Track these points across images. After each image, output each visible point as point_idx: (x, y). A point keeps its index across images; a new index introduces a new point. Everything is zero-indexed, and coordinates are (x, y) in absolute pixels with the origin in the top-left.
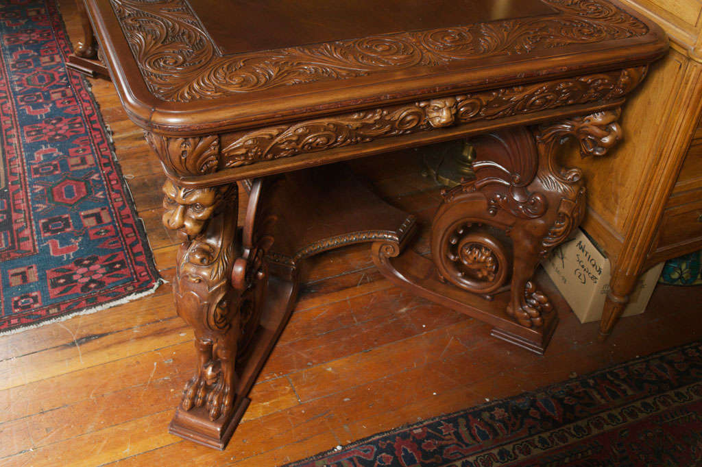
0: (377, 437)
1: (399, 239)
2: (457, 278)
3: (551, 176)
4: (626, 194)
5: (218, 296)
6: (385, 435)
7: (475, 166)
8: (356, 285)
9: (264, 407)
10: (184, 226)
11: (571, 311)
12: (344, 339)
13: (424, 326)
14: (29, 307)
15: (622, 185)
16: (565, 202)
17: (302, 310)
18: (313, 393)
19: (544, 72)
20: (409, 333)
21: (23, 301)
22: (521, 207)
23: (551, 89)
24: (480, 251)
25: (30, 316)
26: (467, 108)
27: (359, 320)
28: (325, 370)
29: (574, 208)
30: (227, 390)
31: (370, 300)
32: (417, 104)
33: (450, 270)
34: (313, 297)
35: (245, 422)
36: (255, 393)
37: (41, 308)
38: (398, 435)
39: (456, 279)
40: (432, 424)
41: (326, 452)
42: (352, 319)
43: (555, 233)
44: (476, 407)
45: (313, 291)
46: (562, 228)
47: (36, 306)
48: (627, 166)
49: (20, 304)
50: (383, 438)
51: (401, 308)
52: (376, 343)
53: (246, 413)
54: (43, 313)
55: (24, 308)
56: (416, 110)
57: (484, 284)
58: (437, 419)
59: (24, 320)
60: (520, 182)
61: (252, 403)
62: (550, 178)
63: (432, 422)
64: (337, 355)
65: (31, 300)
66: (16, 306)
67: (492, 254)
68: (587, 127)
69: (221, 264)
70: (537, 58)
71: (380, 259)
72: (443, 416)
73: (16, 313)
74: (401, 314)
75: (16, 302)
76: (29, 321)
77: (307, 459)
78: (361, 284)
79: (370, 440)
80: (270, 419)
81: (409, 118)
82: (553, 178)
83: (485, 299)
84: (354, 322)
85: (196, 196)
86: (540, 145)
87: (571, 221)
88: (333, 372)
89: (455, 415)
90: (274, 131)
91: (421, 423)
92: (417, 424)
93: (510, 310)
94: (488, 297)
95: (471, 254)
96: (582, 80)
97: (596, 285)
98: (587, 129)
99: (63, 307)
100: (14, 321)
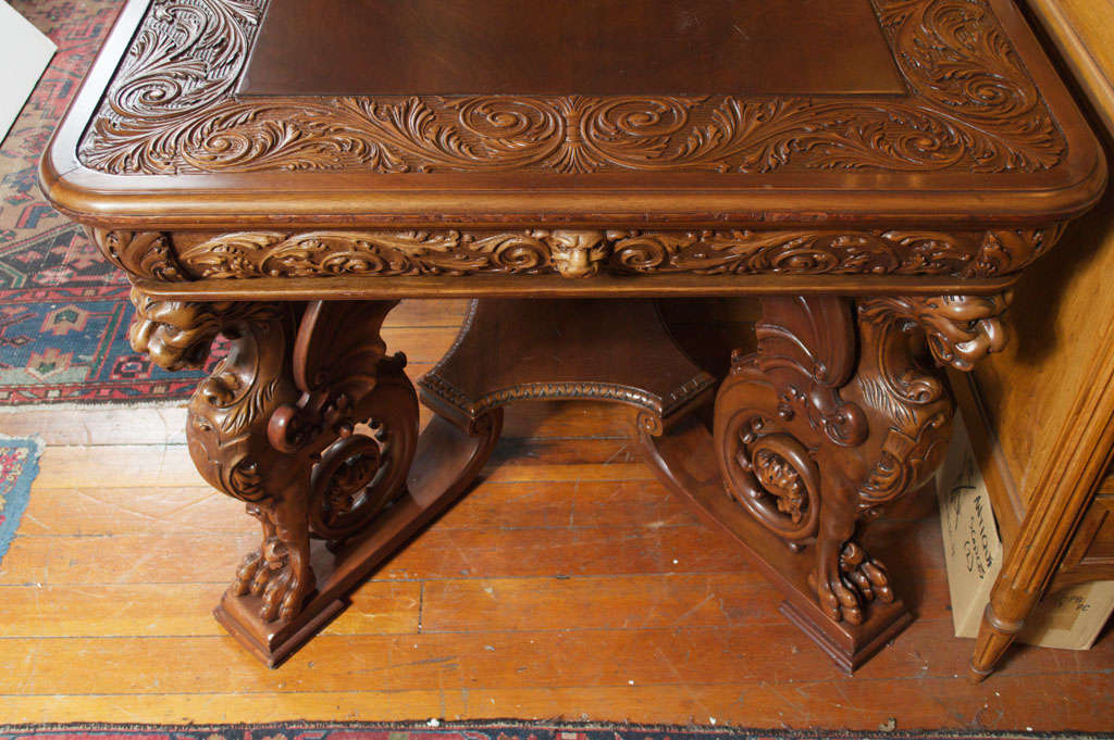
0: (502, 725)
1: (664, 410)
2: (748, 498)
3: (881, 383)
4: (1042, 445)
5: (233, 456)
6: (517, 725)
7: (762, 330)
8: (603, 462)
9: (365, 621)
10: (147, 351)
11: (949, 608)
12: (537, 547)
13: (676, 562)
14: (133, 375)
15: (1041, 425)
16: (894, 435)
17: (500, 481)
18: (446, 621)
19: (775, 217)
20: (643, 567)
21: (129, 364)
22: (824, 422)
23: (816, 244)
24: (782, 467)
25: (127, 389)
26: (635, 253)
27: (576, 522)
28: (482, 591)
29: (913, 449)
30: (294, 585)
31: (613, 492)
32: (528, 232)
33: (740, 482)
34: (526, 464)
35: (328, 635)
36: (362, 596)
37: (145, 382)
38: (536, 732)
39: (748, 500)
40: (598, 732)
41: (413, 722)
42: (569, 516)
43: (876, 483)
44: (685, 727)
45: (531, 454)
46: (888, 479)
47: (143, 376)
48: (1052, 394)
49: (123, 369)
50: (510, 729)
51: (655, 520)
52: (583, 568)
53: (335, 622)
54: (144, 389)
55: (125, 375)
56: (527, 242)
57: (785, 522)
58: (610, 728)
59: (117, 395)
60: (825, 377)
61: (351, 609)
62: (878, 386)
63: (599, 728)
64: (511, 572)
65: (140, 367)
66: (117, 371)
67: (798, 479)
68: (931, 316)
69: (244, 410)
70: (769, 187)
71: (639, 433)
72: (623, 724)
73: (114, 381)
74: (649, 530)
75: (121, 364)
76: (123, 396)
77: (381, 723)
78: (610, 462)
79: (488, 726)
80: (361, 643)
81: (519, 252)
82: (883, 388)
83: (788, 547)
84: (568, 523)
85: (166, 310)
86: (864, 323)
87: (905, 471)
88: (492, 596)
89: (644, 729)
90: (262, 239)
91: (583, 724)
92: (574, 724)
93: (812, 581)
94: (793, 546)
95: (768, 467)
96: (889, 236)
97: (983, 581)
98: (932, 320)
99: (174, 388)
100: (105, 392)
